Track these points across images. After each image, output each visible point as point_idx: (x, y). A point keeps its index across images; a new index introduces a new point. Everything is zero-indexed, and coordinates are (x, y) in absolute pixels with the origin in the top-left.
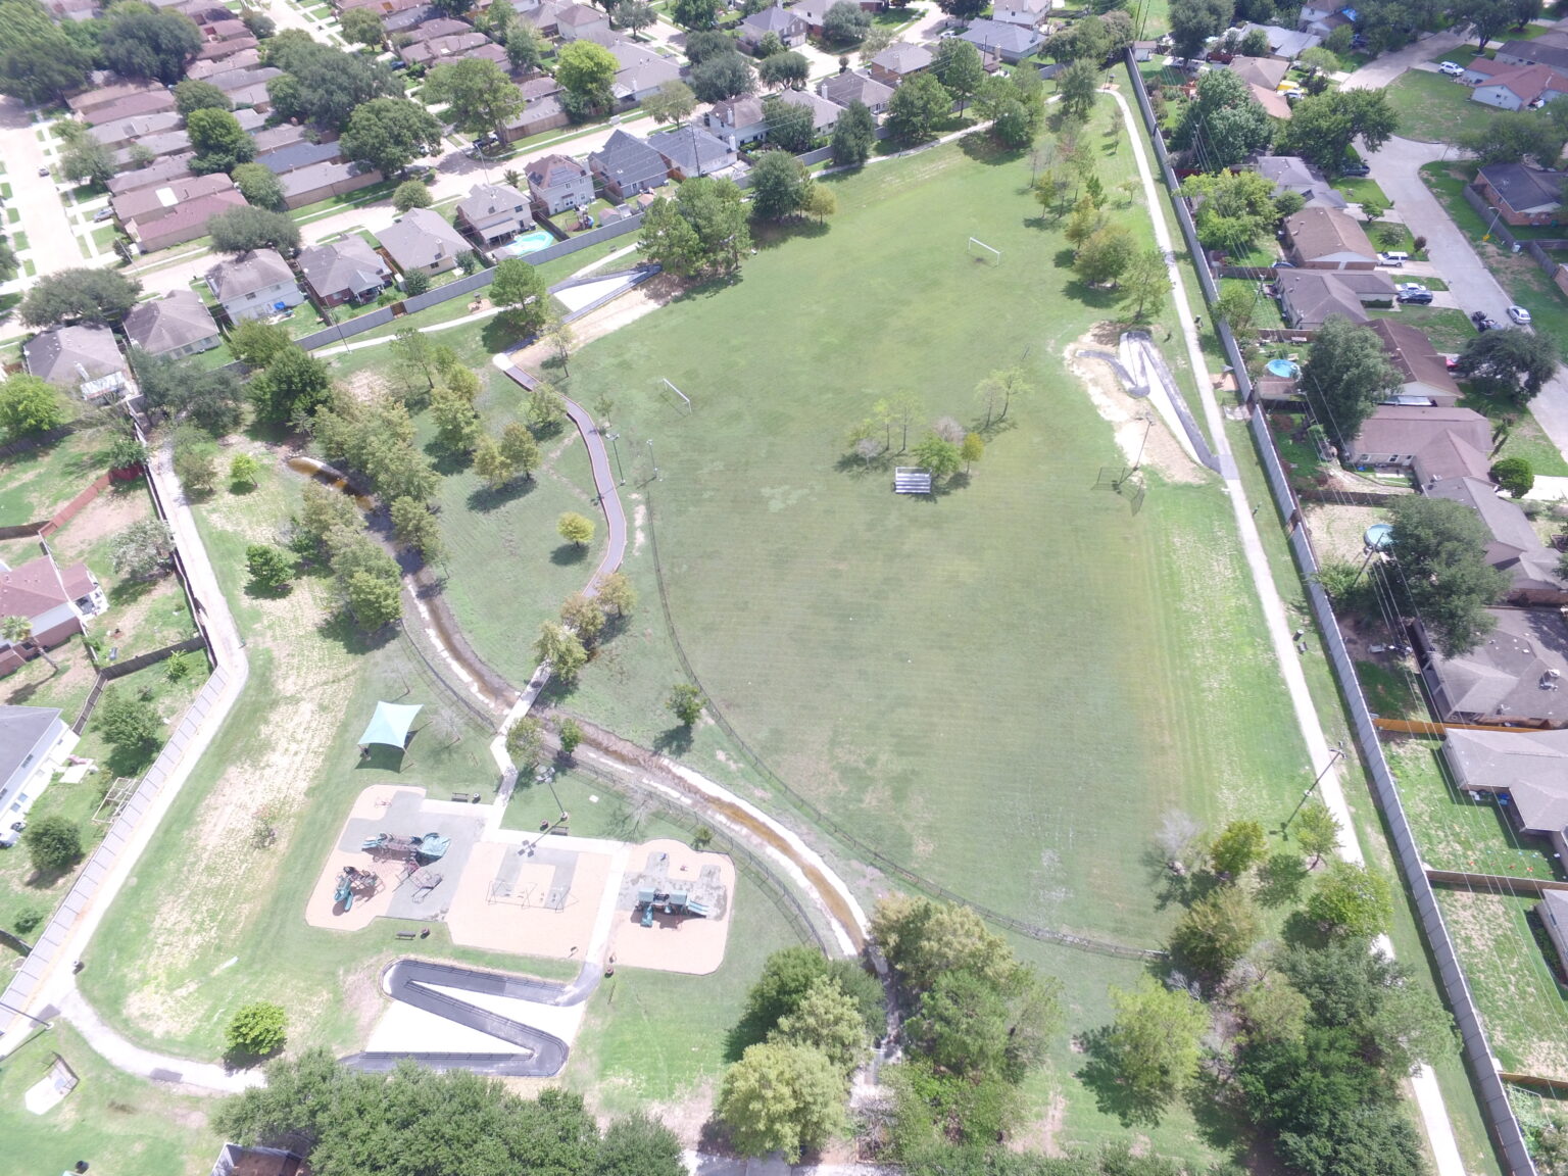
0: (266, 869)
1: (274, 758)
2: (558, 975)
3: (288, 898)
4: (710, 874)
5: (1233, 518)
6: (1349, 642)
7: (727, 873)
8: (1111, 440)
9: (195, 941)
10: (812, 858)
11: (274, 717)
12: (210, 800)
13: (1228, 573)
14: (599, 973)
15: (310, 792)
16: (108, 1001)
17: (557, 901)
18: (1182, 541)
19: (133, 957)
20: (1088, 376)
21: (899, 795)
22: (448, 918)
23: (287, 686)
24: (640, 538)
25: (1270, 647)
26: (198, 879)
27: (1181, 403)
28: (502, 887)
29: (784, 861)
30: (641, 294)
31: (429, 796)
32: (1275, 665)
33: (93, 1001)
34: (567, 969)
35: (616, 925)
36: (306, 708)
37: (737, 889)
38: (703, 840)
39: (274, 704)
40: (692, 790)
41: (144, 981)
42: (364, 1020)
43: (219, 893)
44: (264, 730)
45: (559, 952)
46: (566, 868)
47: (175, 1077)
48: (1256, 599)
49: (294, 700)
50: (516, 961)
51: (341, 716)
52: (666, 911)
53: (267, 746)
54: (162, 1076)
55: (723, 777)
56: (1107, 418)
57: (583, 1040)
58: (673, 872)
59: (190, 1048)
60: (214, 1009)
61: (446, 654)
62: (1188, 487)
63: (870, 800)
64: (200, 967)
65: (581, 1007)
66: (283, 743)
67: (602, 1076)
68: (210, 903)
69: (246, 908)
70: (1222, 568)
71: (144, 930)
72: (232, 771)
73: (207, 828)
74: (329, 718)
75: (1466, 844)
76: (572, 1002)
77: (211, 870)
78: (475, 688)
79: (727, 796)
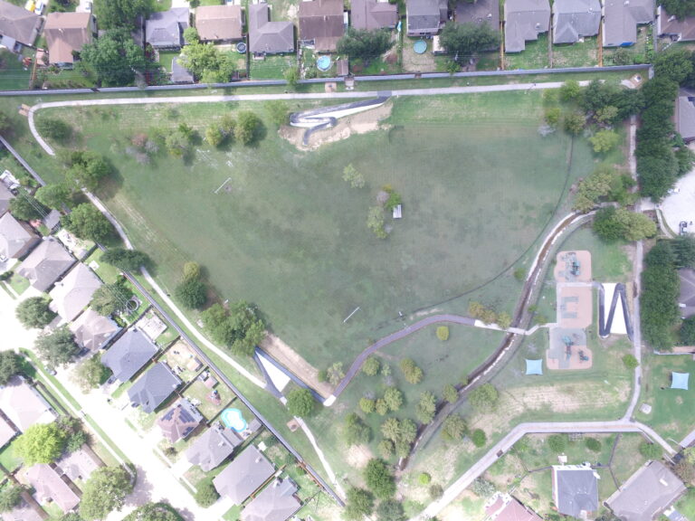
0: (579, 385)
1: (546, 401)
2: (596, 293)
3: (585, 376)
4: (563, 258)
5: (413, 96)
6: (467, 71)
7: (562, 254)
8: (361, 136)
9: (603, 394)
10: (554, 230)
11: (533, 407)
12: (566, 412)
13: (439, 102)
14: (594, 282)
15: (552, 385)
16: (625, 406)
17: (576, 299)
18: (420, 115)
19: (613, 407)
20: (321, 141)
21: (532, 208)
22: (585, 327)
23: (521, 409)
24: (434, 311)
25: (472, 94)
26: (588, 402)
27: (344, 106)
28: (574, 316)
29: (555, 239)
30: (271, 350)
31: (548, 348)
32: (480, 93)
33: (626, 410)
34: (594, 290)
35: (581, 281)
36: (526, 400)
37: (566, 250)
38: (553, 262)
39: (529, 410)
40: (536, 270)
41: (617, 401)
42: (617, 338)
43: (589, 395)
44: (538, 408)
45: (590, 294)
46: (567, 299)
47: (639, 378)
48: (451, 95)
49: (525, 405)
50: (594, 305)
51: (525, 388)
52: (575, 268)
53: (543, 404)
54: (640, 383)
55: (531, 261)
56: (349, 135)
57: (614, 281)
58: (564, 269)
59: (631, 379)
60: (621, 379)
61: (494, 364)
62: (393, 110)
63: (535, 216)
64: (609, 389)
65: (604, 284)
66: (541, 400)
67: (623, 274)
68: (593, 396)
69: (591, 385)
70: (436, 104)
71: (605, 408)
72: (555, 410)
73: (574, 408)
74: (526, 392)
75: (538, 55)
76: (603, 287)
77: (584, 400)
78: (507, 349)
79: (537, 258)
